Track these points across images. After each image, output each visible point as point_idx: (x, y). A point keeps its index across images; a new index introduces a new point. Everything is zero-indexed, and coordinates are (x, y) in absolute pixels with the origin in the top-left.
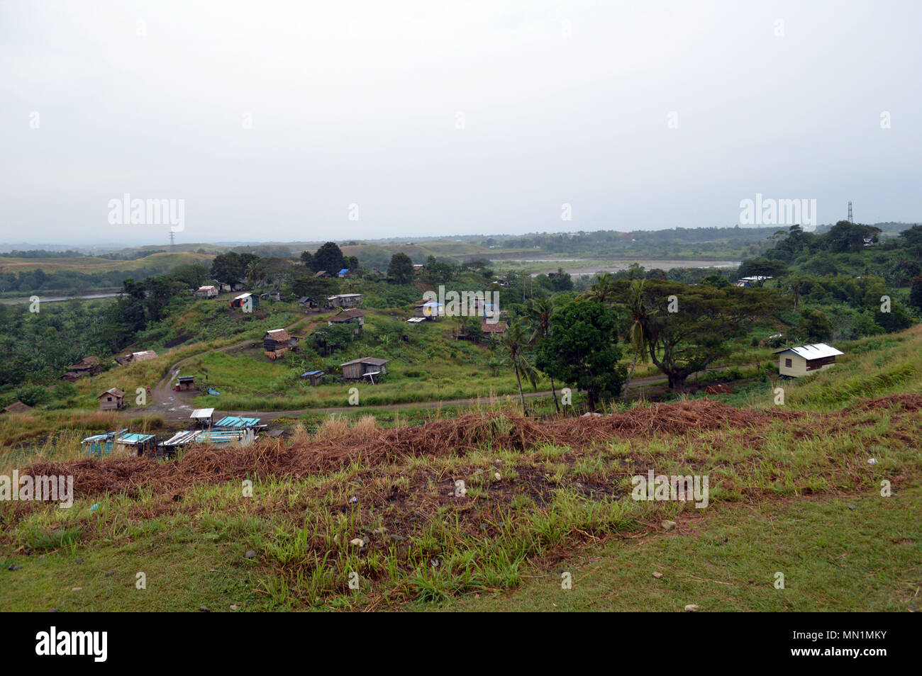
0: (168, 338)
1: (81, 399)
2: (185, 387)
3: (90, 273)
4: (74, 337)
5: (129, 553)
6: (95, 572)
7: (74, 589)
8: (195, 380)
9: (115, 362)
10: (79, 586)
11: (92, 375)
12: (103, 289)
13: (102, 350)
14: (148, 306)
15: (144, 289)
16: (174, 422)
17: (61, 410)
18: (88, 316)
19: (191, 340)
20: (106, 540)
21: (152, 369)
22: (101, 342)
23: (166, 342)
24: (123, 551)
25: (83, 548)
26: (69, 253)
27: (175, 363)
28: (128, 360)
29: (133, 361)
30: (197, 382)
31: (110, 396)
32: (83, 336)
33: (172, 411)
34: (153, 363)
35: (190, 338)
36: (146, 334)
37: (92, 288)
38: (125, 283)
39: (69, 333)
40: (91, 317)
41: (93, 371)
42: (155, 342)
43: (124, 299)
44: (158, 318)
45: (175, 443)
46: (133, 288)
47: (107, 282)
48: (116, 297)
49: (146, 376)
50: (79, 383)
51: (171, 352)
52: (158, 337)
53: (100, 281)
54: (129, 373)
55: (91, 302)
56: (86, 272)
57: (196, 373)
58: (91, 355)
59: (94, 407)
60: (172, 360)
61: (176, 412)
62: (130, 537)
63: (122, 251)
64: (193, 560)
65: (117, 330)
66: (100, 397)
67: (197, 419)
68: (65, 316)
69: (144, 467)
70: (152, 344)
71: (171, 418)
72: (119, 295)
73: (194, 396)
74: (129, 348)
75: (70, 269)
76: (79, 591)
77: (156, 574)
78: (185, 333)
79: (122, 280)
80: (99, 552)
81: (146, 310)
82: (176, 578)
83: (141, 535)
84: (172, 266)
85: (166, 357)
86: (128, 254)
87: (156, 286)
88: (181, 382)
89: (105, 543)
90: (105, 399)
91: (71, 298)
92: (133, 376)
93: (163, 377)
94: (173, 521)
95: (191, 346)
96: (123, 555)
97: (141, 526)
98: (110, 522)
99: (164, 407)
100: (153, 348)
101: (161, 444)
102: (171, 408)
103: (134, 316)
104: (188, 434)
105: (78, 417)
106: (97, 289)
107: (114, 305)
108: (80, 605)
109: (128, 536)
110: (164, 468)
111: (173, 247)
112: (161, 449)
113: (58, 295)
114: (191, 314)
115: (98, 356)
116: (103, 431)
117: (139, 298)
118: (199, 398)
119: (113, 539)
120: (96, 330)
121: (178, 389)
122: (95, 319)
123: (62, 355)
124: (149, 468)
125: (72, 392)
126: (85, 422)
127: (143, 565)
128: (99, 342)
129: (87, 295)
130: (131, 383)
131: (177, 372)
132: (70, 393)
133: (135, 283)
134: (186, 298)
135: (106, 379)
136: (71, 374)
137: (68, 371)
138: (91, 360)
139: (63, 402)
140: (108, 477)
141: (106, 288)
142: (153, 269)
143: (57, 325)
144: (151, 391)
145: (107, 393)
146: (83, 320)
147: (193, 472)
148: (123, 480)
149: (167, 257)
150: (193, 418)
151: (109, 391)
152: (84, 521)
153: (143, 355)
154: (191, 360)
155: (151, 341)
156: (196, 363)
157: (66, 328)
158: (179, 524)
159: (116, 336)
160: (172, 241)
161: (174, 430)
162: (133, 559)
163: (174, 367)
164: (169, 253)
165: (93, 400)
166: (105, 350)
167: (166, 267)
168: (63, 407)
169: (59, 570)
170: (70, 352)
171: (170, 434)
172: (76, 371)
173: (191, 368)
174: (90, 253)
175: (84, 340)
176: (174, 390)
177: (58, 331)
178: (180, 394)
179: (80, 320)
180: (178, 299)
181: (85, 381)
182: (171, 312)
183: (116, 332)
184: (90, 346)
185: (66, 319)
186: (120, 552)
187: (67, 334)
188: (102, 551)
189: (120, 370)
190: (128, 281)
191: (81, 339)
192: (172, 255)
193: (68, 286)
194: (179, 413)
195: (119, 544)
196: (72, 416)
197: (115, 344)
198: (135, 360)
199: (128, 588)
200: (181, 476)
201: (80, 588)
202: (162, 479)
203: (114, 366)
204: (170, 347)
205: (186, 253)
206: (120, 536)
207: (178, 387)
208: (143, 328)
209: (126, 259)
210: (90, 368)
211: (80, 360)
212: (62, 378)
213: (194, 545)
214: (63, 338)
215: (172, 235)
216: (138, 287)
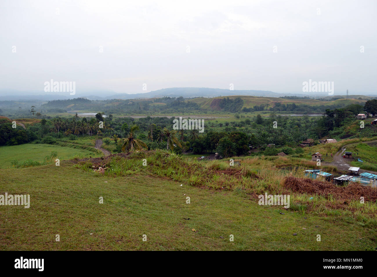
0: (342, 135)
1: (305, 155)
2: (347, 156)
3: (313, 106)
4: (304, 130)
5: (325, 220)
6: (311, 224)
7: (303, 228)
8: (352, 154)
9: (319, 142)
10: (305, 228)
11: (310, 146)
12: (317, 112)
13: (315, 136)
14: (335, 121)
15: (334, 113)
16: (341, 170)
17: (297, 158)
18: (310, 122)
19: (352, 137)
20: (316, 213)
21: (334, 147)
22: (314, 133)
23: (341, 136)
24: (323, 219)
25: (307, 213)
26: (305, 97)
27: (344, 146)
28: (324, 142)
29: (326, 142)
30: (353, 155)
31: (316, 155)
32: (308, 130)
33: (341, 166)
34: (335, 144)
35: (352, 136)
36: (333, 132)
37: (313, 112)
38: (326, 110)
39: (303, 128)
40: (312, 123)
41: (310, 145)
42: (336, 136)
43: (325, 117)
44: (338, 126)
45: (341, 179)
46: (329, 113)
47: (319, 110)
48: (322, 116)
49: (332, 149)
50: (305, 148)
51: (343, 141)
52: (338, 134)
53: (316, 109)
54: (324, 147)
55: (312, 117)
56: (311, 105)
57: (353, 151)
58: (310, 138)
59: (310, 159)
60: (343, 144)
61: (342, 166)
62: (326, 214)
63: (326, 97)
64: (352, 232)
65: (321, 129)
66: (312, 155)
67: (351, 171)
68: (302, 122)
69: (330, 187)
70: (335, 137)
71: (340, 169)
72: (323, 115)
73: (351, 161)
74: (325, 137)
75: (305, 104)
76: (305, 229)
77: (336, 233)
78: (350, 133)
79: (325, 109)
80: (313, 217)
81: (334, 122)
82: (345, 237)
83: (331, 215)
84: (347, 104)
85: (340, 143)
86: (328, 99)
87: (339, 112)
88: (346, 154)
89: (316, 214)
90: (314, 156)
91: (305, 115)
92: (326, 148)
93: (338, 151)
94: (345, 213)
95: (352, 139)
96: (323, 221)
97: (331, 211)
98: (318, 206)
99: (338, 163)
100: (335, 138)
101: (335, 178)
102: (341, 164)
103: (329, 124)
104: (347, 176)
105: (303, 162)
106: (315, 112)
107: (321, 119)
108: (305, 235)
109: (325, 213)
110: (339, 189)
111: (348, 96)
112: (335, 181)
113: (300, 114)
114: (353, 126)
115: (313, 138)
116: (312, 169)
117: (331, 117)
118: (353, 162)
119: (319, 213)
120: (313, 128)
121: (344, 157)
122: (313, 124)
123: (299, 137)
124: (332, 188)
125: (302, 152)
126: (306, 164)
127: (331, 227)
128: (314, 134)
129: (310, 114)
130: (325, 152)
131: (345, 150)
132: (301, 152)
133: (330, 111)
134: (352, 118)
135: (315, 148)
136: (302, 144)
137: (301, 143)
138: (310, 140)
139: (298, 155)
140: (316, 188)
141: (319, 112)
142: (338, 105)
143: (299, 125)
144: (333, 156)
145: (315, 154)
146: (308, 124)
147: (351, 194)
148: (321, 190)
149: (344, 100)
150: (350, 170)
151: (316, 153)
152: (308, 203)
153: (331, 141)
154: (351, 145)
155: (335, 135)
156: (353, 147)
157: (302, 126)
158: (347, 215)
159: (320, 132)
160: (347, 94)
161: (341, 174)
162: (327, 224)
163: (343, 147)
164: (345, 99)
165: (309, 156)
166: (316, 137)
167: (344, 105)
168: (298, 157)
169: (298, 219)
170: (303, 136)
171: (339, 175)
172: (304, 144)
173: (351, 149)
174: (313, 98)
175: (308, 132)
176: (342, 157)
177: (299, 127)
178: (345, 159)
179: (307, 124)
180: (348, 118)
181: (307, 148)
182: (344, 124)
183: (321, 130)
184: (310, 134)
185: (302, 123)
186: (321, 219)
187: (302, 129)
188: (315, 217)
189: (321, 146)
190: (327, 110)
191: (307, 131)
192: (347, 100)
193: (304, 110)
194: (344, 167)
195: (321, 216)
196: (301, 161)
197: (320, 135)
198: (327, 142)
199: (324, 235)
200: (346, 194)
201: (306, 229)
202: (338, 193)
203: (319, 144)
204: (343, 139)
205: (353, 99)
206: (322, 213)
207: (345, 156)
208: (332, 130)
209: (327, 101)
210: (310, 143)
211: (306, 140)
212: (299, 145)
213: (353, 225)
214: (300, 130)
215: (347, 91)
216: (331, 113)
